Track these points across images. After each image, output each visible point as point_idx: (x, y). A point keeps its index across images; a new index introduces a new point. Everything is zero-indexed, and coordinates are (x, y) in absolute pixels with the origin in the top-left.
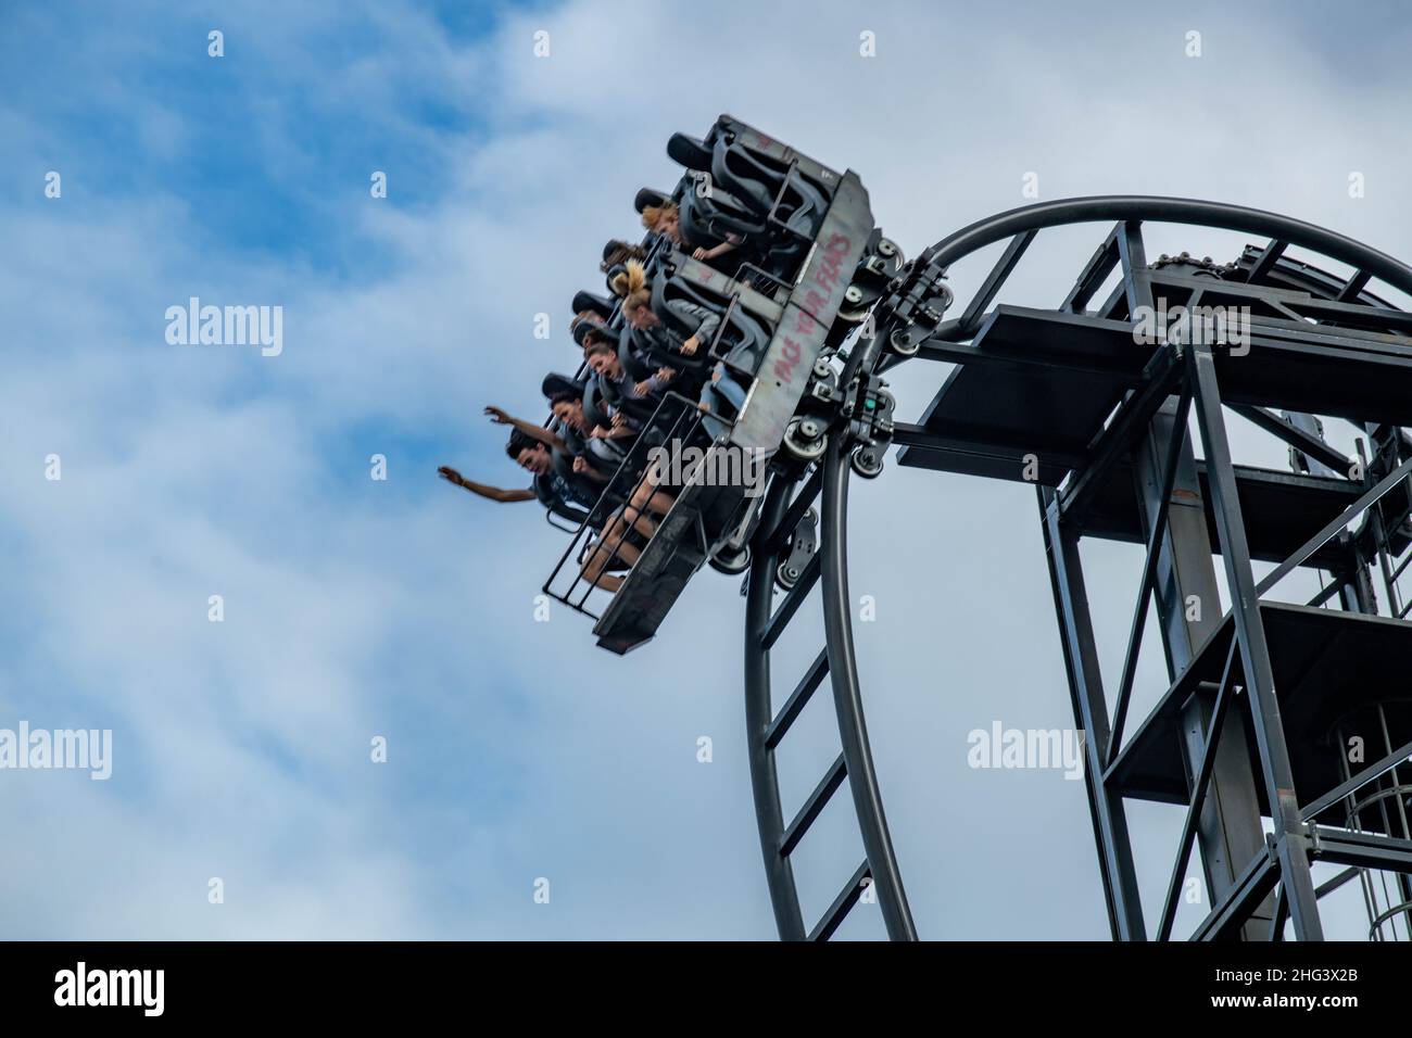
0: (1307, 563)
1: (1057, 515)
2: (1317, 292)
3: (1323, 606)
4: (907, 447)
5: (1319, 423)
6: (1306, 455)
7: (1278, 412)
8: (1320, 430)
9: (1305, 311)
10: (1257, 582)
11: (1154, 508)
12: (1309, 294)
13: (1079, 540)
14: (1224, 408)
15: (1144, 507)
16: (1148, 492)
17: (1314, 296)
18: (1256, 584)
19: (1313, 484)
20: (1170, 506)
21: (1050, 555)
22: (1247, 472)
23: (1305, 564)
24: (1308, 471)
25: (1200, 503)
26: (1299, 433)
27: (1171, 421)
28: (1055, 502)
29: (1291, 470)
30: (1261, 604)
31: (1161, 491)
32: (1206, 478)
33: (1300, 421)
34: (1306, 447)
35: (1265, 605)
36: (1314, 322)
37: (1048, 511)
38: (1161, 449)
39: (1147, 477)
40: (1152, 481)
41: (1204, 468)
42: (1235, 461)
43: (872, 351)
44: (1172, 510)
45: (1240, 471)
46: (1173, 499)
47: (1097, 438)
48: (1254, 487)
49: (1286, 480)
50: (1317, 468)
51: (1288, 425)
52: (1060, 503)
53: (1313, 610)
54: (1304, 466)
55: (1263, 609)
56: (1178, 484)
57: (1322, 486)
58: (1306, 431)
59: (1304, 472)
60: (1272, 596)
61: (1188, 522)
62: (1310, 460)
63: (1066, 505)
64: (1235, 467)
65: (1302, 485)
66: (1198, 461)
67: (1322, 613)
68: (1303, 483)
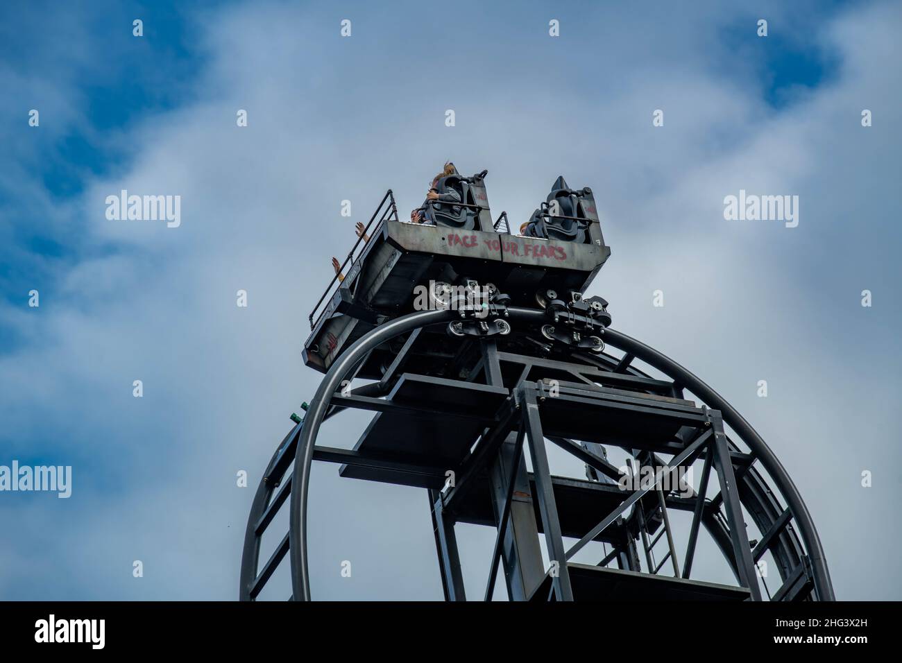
0: (596, 539)
1: (441, 508)
2: (602, 367)
3: (606, 567)
4: (346, 465)
5: (604, 449)
6: (596, 470)
7: (578, 442)
8: (605, 453)
9: (595, 379)
10: (566, 551)
11: (502, 504)
12: (597, 368)
13: (454, 524)
14: (545, 439)
15: (496, 503)
16: (498, 493)
17: (600, 369)
18: (565, 552)
19: (600, 488)
20: (512, 502)
21: (437, 534)
22: (559, 480)
23: (595, 539)
24: (598, 480)
25: (531, 500)
26: (591, 455)
27: (513, 448)
28: (440, 500)
29: (587, 479)
30: (568, 565)
31: (506, 493)
32: (533, 484)
33: (592, 448)
34: (596, 465)
35: (571, 565)
36: (601, 386)
37: (435, 505)
38: (506, 466)
39: (498, 483)
40: (501, 485)
41: (533, 478)
42: (552, 473)
43: (324, 403)
44: (513, 505)
45: (556, 480)
46: (514, 498)
47: (466, 459)
48: (564, 490)
49: (584, 486)
50: (603, 478)
51: (585, 450)
52: (443, 500)
53: (601, 569)
54: (595, 476)
55: (569, 568)
56: (516, 489)
57: (606, 489)
58: (597, 454)
59: (595, 481)
61: (523, 512)
62: (599, 473)
63: (447, 502)
64: (552, 477)
65: (594, 488)
66: (529, 473)
67: (607, 571)
68: (594, 487)
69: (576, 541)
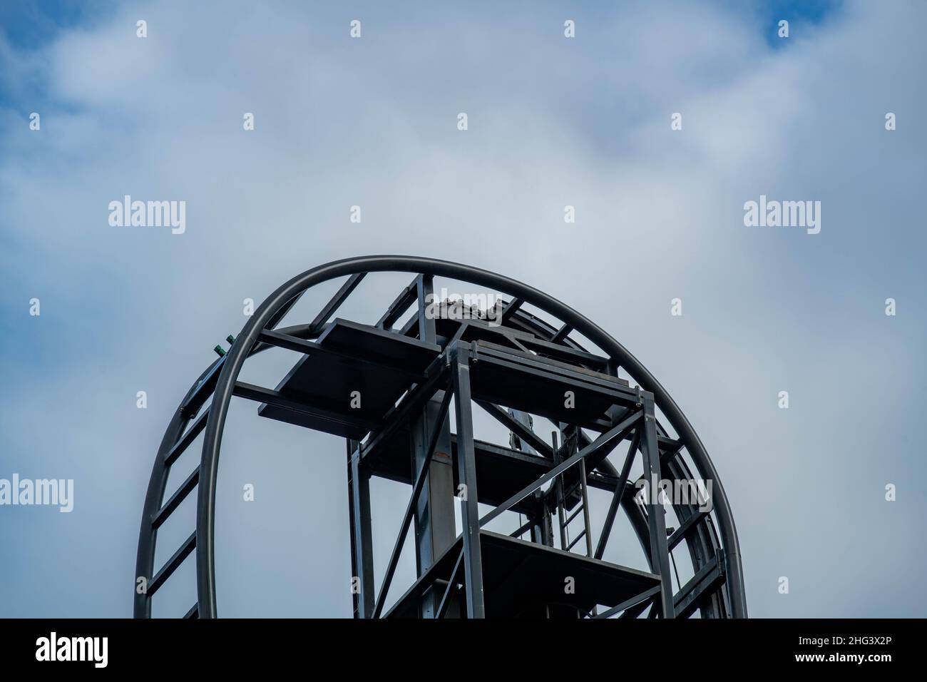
0: (513, 509)
1: (358, 459)
2: (539, 335)
3: (519, 538)
4: (266, 404)
5: (531, 419)
6: (521, 439)
7: (506, 409)
8: (531, 423)
9: (530, 346)
10: (480, 517)
11: (421, 463)
12: (533, 335)
13: (370, 477)
14: (473, 404)
15: (415, 461)
16: (418, 451)
17: (537, 337)
18: (480, 518)
19: (522, 458)
20: (432, 462)
21: (351, 485)
22: (482, 445)
23: (512, 509)
24: (521, 449)
25: (451, 462)
26: (517, 423)
27: (438, 407)
28: (358, 451)
29: (510, 447)
30: (481, 532)
31: (427, 452)
32: (455, 446)
33: (519, 416)
34: (521, 433)
35: (483, 532)
36: (535, 354)
37: (352, 456)
38: (430, 425)
39: (419, 440)
40: (422, 444)
41: (455, 440)
42: (476, 437)
43: (251, 338)
44: (432, 465)
45: (477, 444)
46: (433, 458)
47: (390, 412)
48: (486, 455)
49: (506, 453)
50: (527, 448)
51: (511, 418)
52: (361, 452)
53: (513, 539)
54: (518, 445)
55: (482, 535)
56: (437, 449)
57: (528, 459)
58: (522, 423)
59: (518, 450)
60: (488, 528)
61: (441, 472)
62: (523, 442)
63: (365, 454)
64: (475, 441)
65: (516, 457)
66: (453, 435)
67: (519, 542)
68: (516, 456)
69: (492, 508)
